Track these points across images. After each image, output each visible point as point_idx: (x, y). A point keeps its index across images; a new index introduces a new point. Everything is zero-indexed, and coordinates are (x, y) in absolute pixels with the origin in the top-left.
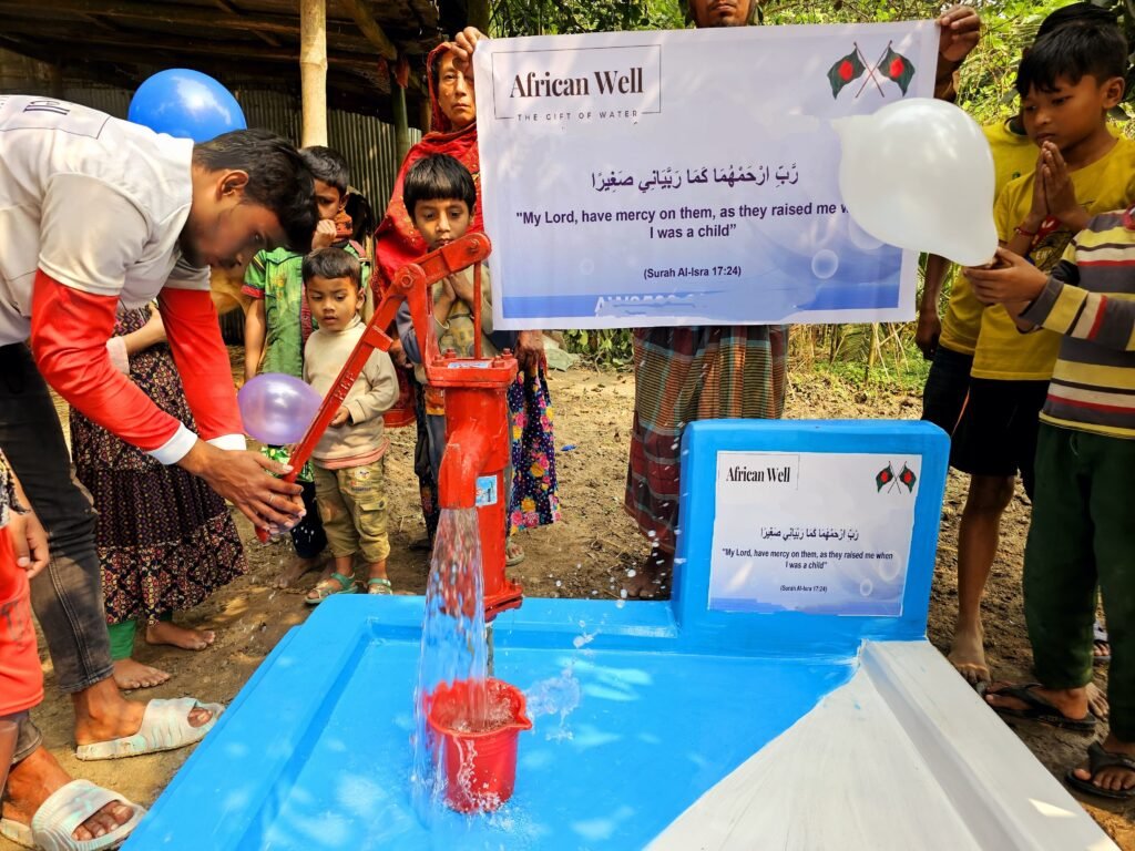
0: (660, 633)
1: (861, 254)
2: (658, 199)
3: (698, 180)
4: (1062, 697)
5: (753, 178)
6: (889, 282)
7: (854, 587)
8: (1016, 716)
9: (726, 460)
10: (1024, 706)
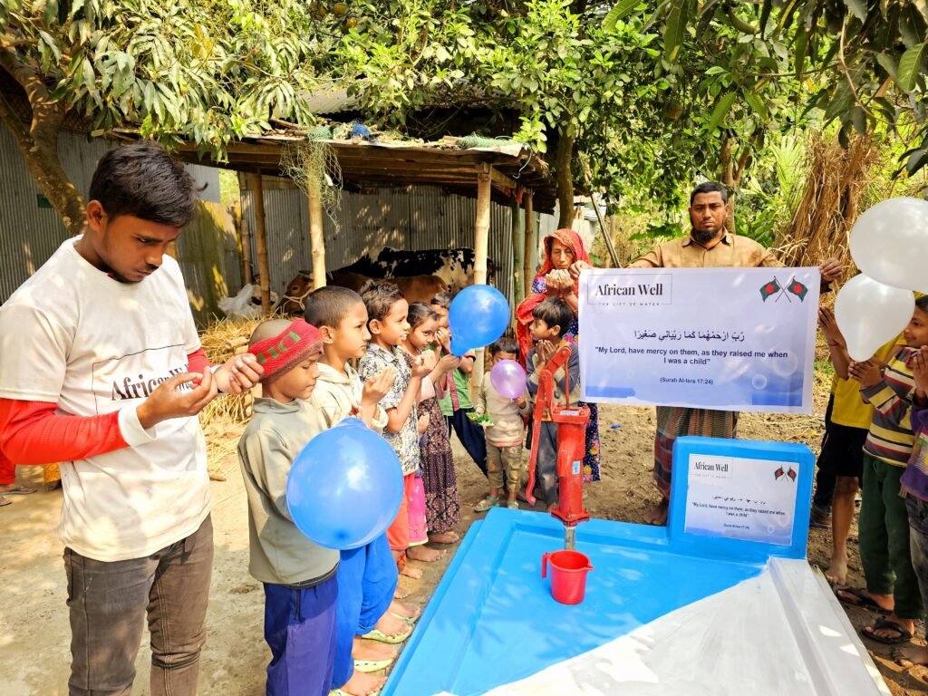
0: (659, 542)
1: (780, 378)
2: (668, 345)
3: (690, 336)
4: (880, 598)
5: (720, 337)
6: (796, 393)
7: (764, 528)
8: (853, 604)
9: (694, 459)
10: (858, 599)
